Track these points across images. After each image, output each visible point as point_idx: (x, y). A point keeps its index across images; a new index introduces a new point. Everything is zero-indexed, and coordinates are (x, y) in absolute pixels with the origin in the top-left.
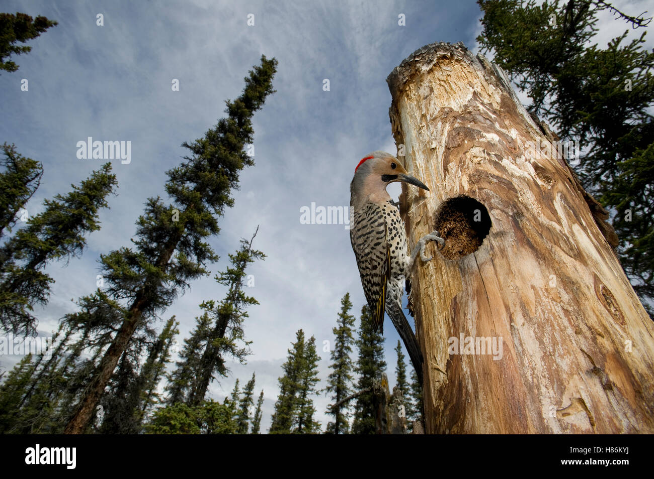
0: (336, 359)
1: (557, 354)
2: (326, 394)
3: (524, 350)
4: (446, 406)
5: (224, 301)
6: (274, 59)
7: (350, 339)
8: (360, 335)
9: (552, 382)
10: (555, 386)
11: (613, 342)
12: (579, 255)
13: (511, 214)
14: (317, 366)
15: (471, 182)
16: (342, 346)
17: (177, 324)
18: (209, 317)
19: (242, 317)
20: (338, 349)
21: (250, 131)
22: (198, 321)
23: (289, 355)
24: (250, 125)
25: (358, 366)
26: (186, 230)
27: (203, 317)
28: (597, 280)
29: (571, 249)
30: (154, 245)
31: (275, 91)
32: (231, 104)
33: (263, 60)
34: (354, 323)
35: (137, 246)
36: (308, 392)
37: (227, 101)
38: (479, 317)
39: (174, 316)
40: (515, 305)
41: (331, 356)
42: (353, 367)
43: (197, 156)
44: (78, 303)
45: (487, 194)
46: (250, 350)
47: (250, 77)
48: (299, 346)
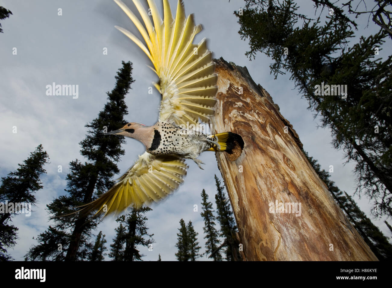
0: (207, 232)
1: (272, 187)
2: (206, 255)
3: (261, 189)
4: (241, 219)
5: (130, 214)
6: (129, 62)
7: (213, 217)
8: (218, 213)
9: (272, 198)
10: (273, 199)
11: (290, 178)
12: (277, 147)
13: (250, 137)
14: (197, 239)
15: (234, 127)
16: (209, 223)
17: (104, 236)
18: (124, 226)
19: (144, 221)
20: (207, 225)
21: (125, 107)
22: (117, 231)
23: (178, 237)
24: (124, 103)
25: (221, 233)
26: (99, 175)
27: (119, 228)
28: (284, 156)
29: (274, 146)
30: (81, 189)
31: (134, 81)
32: (110, 94)
33: (123, 63)
34: (212, 206)
35: (70, 193)
36: (195, 257)
37: (107, 92)
38: (245, 182)
39: (101, 232)
40: (256, 173)
41: (204, 231)
42: (218, 234)
43: (96, 130)
44: (38, 239)
45: (241, 130)
46: (153, 239)
47: (118, 76)
48: (183, 230)
